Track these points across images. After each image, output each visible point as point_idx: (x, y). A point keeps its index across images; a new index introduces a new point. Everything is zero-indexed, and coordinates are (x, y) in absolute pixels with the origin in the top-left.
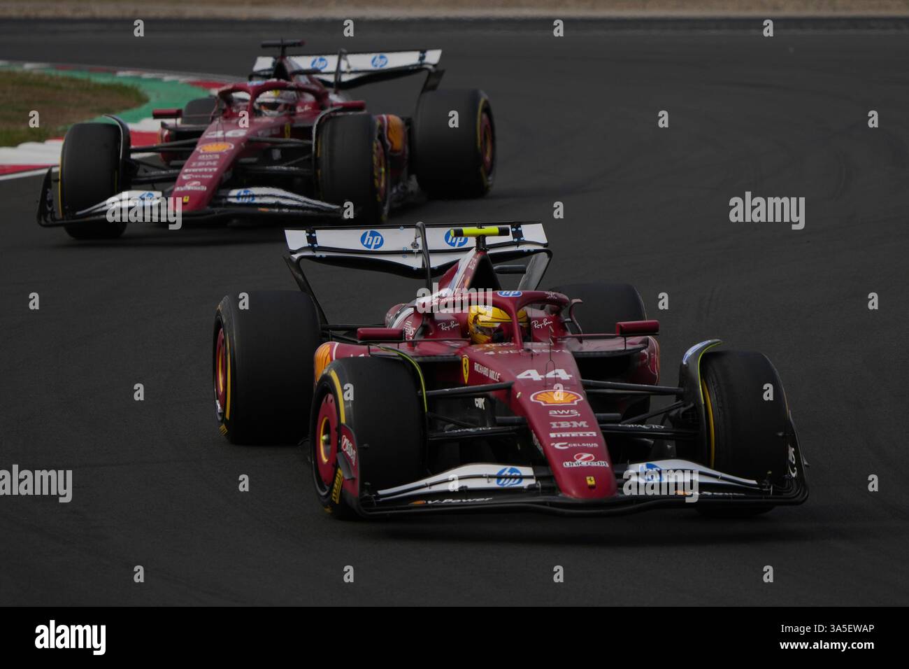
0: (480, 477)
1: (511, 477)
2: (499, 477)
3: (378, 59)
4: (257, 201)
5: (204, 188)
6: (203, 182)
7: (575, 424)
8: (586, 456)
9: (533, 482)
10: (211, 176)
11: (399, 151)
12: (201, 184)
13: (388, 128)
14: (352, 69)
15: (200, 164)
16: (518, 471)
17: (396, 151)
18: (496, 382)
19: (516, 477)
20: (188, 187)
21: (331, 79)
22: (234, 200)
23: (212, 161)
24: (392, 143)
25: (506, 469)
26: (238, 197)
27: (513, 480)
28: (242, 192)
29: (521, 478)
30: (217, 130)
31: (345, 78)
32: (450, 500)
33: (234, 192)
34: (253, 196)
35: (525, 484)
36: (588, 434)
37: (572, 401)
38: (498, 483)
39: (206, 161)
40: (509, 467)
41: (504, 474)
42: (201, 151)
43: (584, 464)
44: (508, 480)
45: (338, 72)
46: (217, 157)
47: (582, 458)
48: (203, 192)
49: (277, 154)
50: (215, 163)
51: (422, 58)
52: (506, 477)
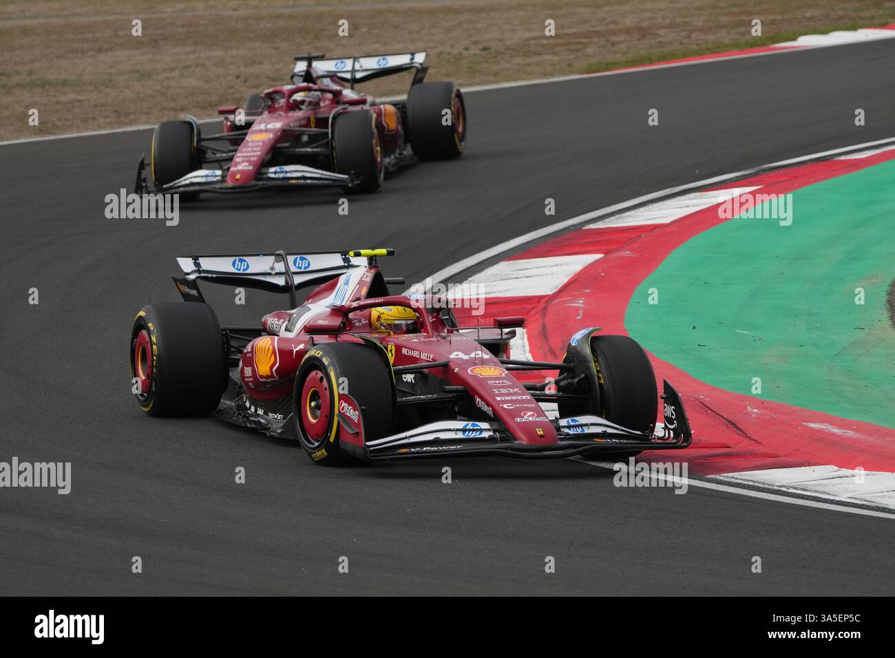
0: (450, 430)
1: (473, 430)
2: (464, 430)
3: (381, 61)
4: (289, 175)
5: (251, 168)
6: (250, 163)
7: (511, 391)
8: (530, 413)
9: (491, 433)
10: (256, 159)
11: (394, 130)
12: (249, 165)
13: (385, 115)
14: (364, 68)
15: (249, 149)
16: (478, 426)
17: (391, 131)
18: (430, 361)
19: (477, 430)
20: (240, 167)
21: (348, 76)
22: (273, 176)
23: (257, 147)
24: (388, 125)
25: (470, 425)
26: (275, 173)
27: (475, 432)
28: (277, 169)
29: (481, 430)
30: (261, 123)
31: (359, 75)
32: (429, 448)
33: (272, 169)
34: (286, 172)
35: (486, 435)
36: (524, 398)
37: (501, 374)
38: (464, 434)
39: (252, 147)
40: (471, 423)
41: (467, 428)
42: (250, 140)
43: (531, 419)
44: (471, 432)
45: (353, 71)
46: (261, 144)
47: (528, 415)
48: (250, 170)
49: (305, 138)
50: (259, 149)
51: (412, 59)
52: (469, 430)
